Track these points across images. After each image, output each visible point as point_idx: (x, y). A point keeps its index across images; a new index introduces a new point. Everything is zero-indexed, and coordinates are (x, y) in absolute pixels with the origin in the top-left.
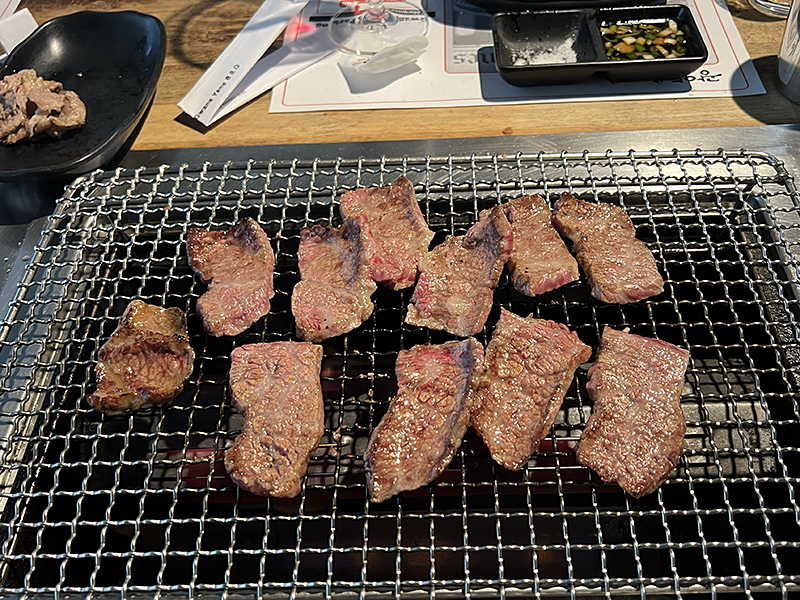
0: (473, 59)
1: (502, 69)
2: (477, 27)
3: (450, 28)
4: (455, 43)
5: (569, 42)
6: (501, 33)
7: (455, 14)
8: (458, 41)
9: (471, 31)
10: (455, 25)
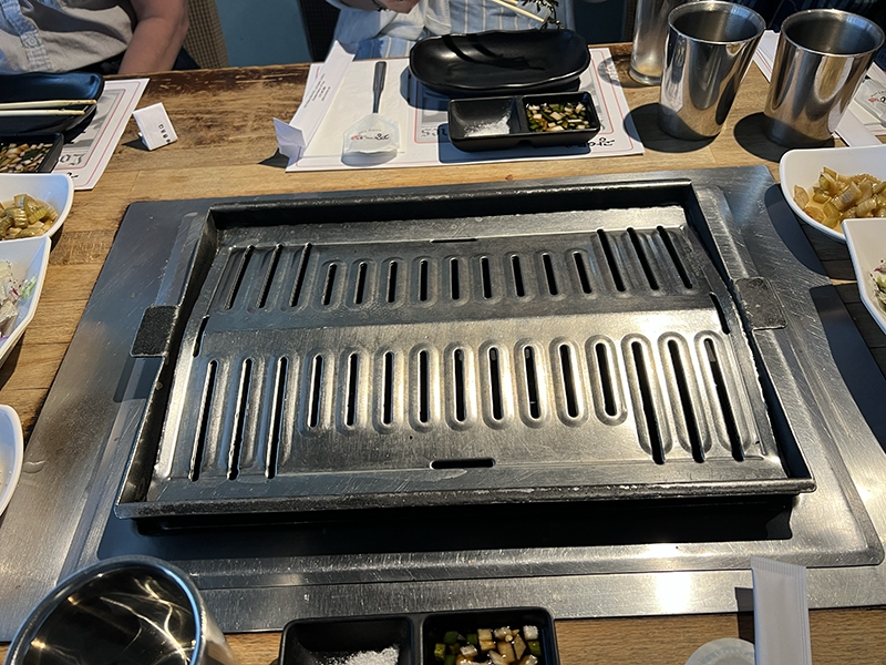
0: (436, 132)
1: (453, 140)
2: (440, 110)
3: (420, 110)
4: (423, 121)
5: (505, 119)
6: (455, 114)
7: (424, 100)
8: (426, 120)
9: (435, 112)
10: (423, 108)
